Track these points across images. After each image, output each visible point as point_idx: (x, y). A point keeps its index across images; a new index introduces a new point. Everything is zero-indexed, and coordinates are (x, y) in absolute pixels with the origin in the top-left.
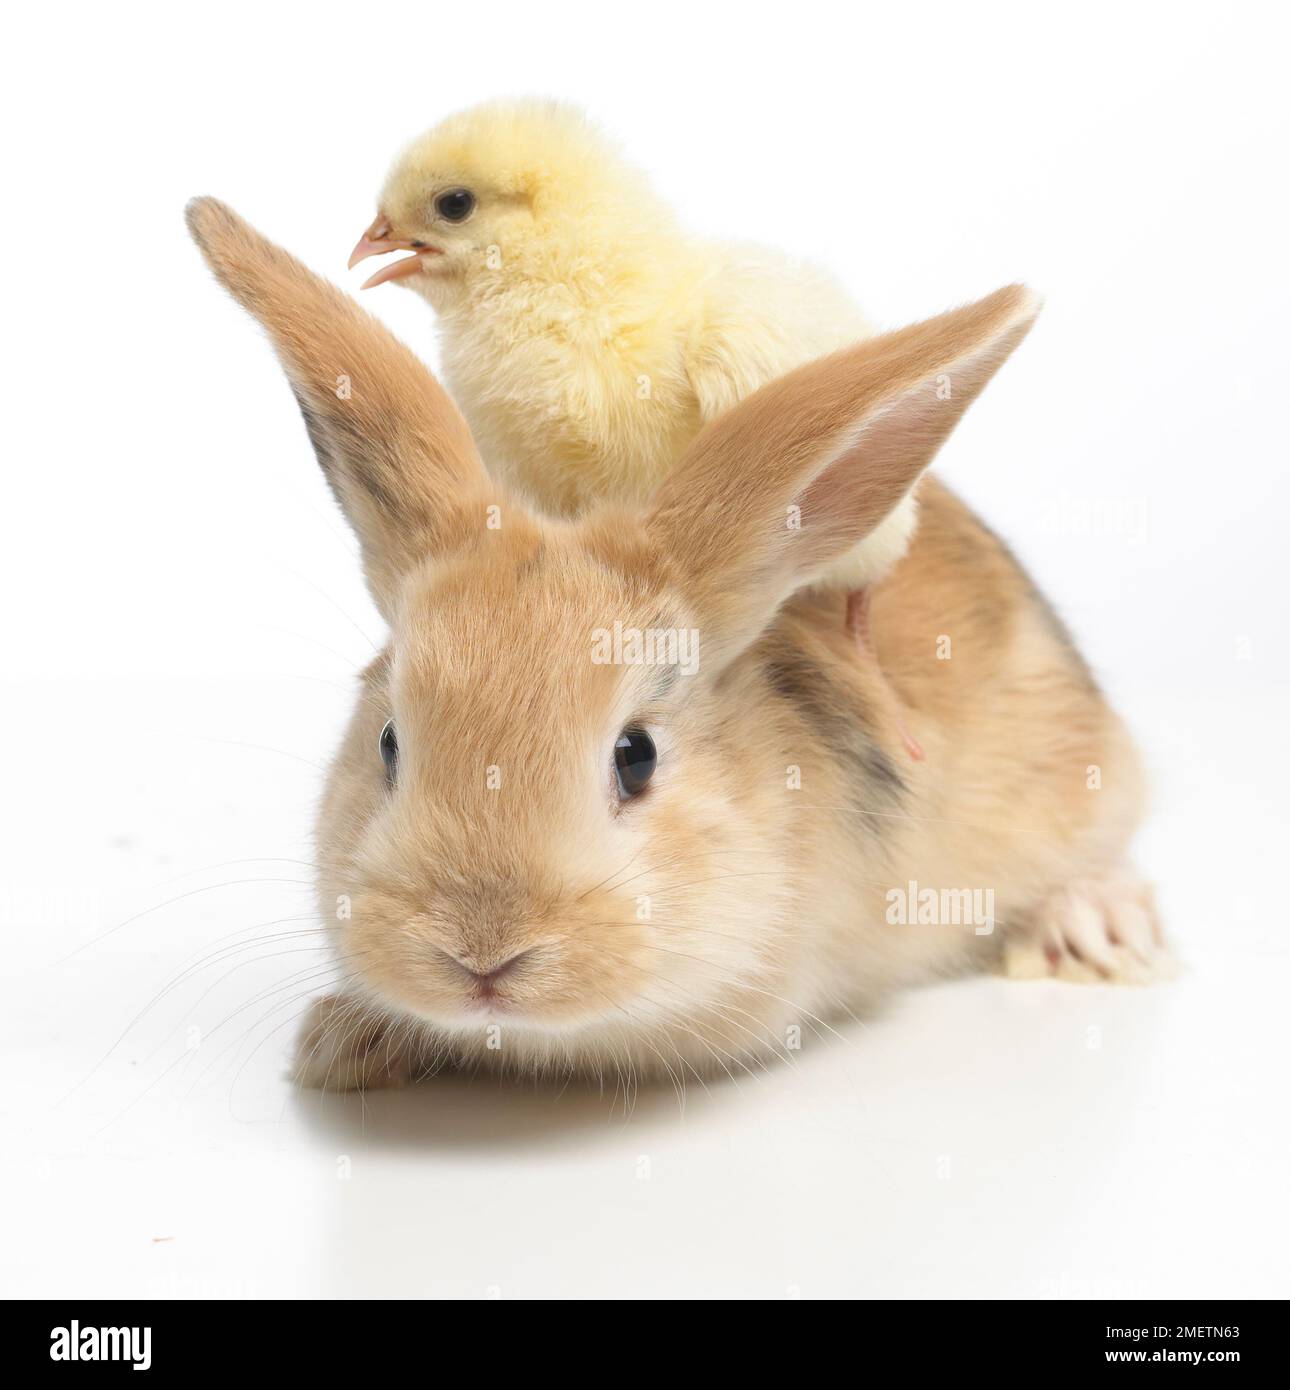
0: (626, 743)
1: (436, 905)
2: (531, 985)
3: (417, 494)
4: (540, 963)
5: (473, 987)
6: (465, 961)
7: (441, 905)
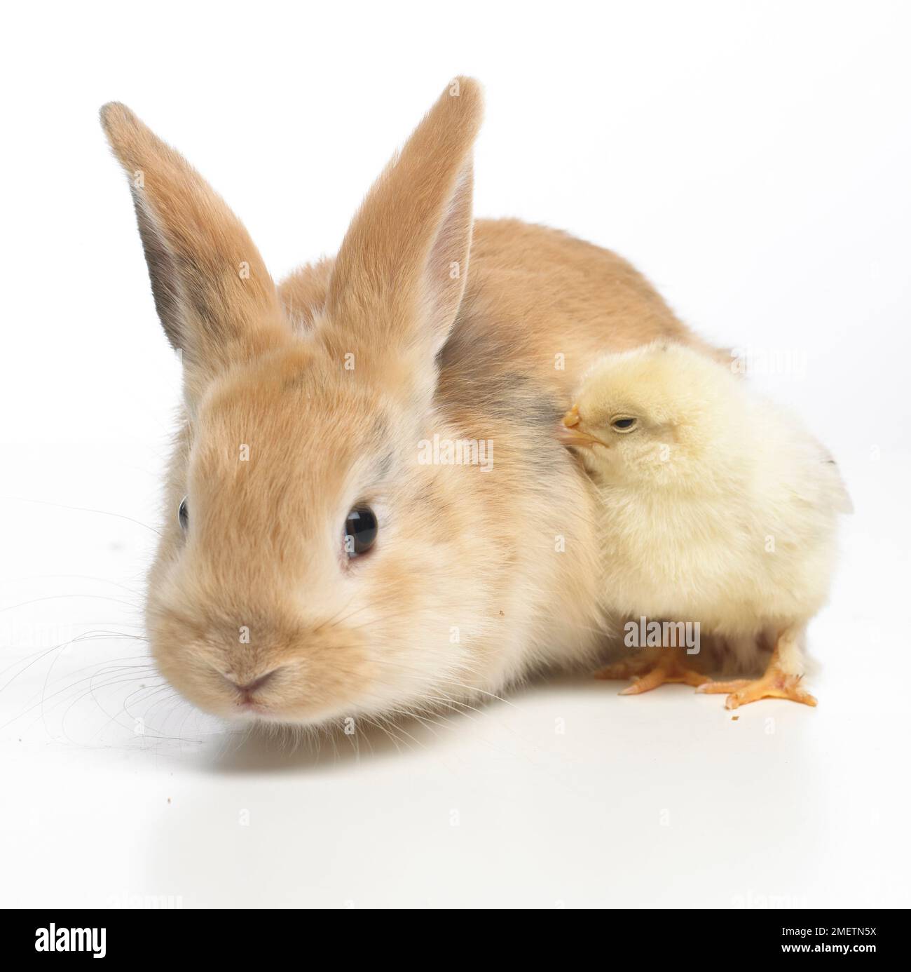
0: (355, 516)
1: (210, 636)
2: (279, 695)
3: (235, 315)
4: (285, 679)
5: (237, 696)
6: (229, 676)
7: (214, 636)
